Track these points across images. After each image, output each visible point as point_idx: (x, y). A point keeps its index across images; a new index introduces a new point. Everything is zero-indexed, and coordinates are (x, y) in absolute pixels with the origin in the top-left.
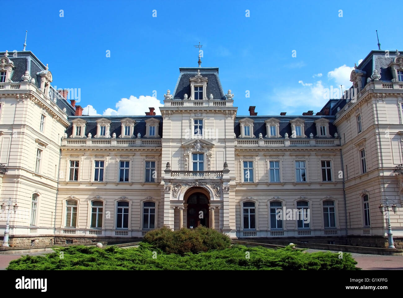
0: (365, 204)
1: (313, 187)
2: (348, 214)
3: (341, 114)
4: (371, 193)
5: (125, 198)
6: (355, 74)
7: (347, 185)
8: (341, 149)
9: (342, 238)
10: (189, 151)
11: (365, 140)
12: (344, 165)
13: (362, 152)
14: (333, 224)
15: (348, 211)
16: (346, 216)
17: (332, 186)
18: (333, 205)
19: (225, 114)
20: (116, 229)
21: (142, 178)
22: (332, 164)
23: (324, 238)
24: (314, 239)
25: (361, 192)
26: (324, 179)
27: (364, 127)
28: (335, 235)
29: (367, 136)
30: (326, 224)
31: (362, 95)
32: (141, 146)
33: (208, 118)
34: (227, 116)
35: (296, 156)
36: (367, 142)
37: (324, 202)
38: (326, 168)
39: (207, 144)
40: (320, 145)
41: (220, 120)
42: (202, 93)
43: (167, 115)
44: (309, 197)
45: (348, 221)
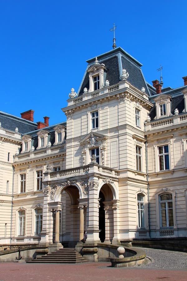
10: (86, 147)
19: (117, 99)
33: (103, 108)
34: (119, 100)
39: (100, 137)
41: (114, 107)
42: (99, 82)
43: (69, 115)
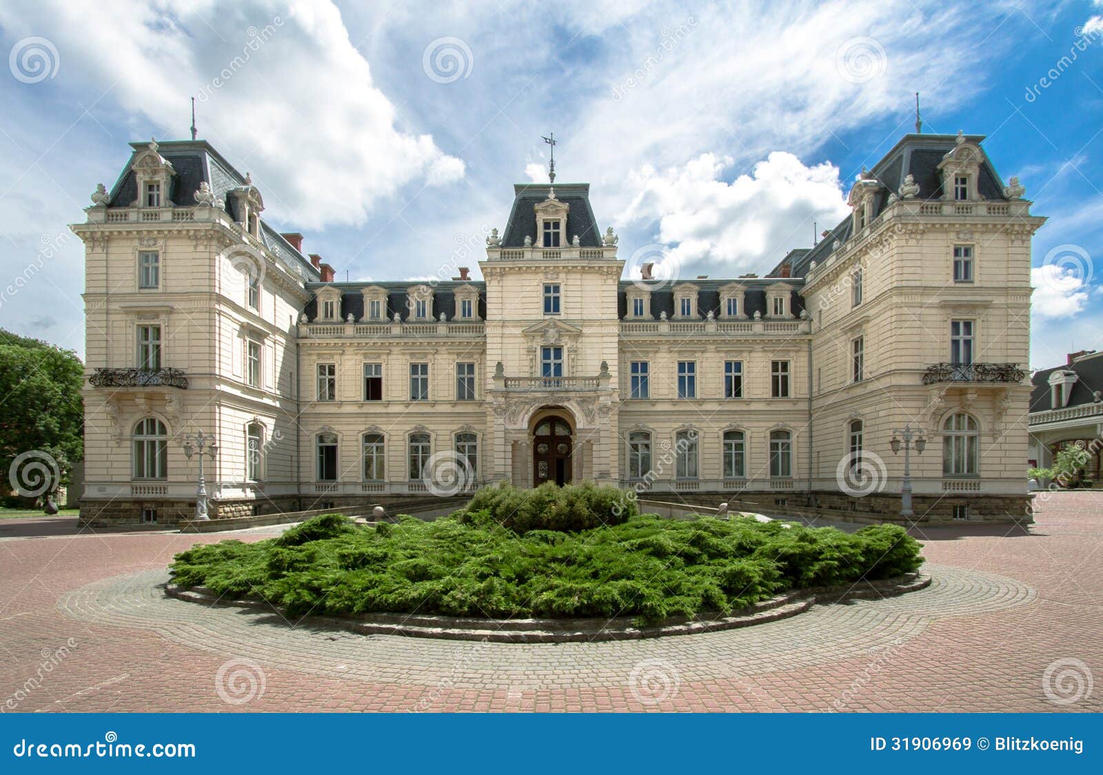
0: (854, 438)
1: (753, 407)
2: (814, 455)
3: (817, 273)
4: (868, 417)
5: (423, 427)
6: (861, 189)
7: (816, 404)
8: (810, 340)
9: (800, 494)
10: (536, 343)
11: (867, 320)
12: (814, 367)
13: (856, 343)
14: (787, 471)
15: (815, 449)
16: (811, 457)
17: (788, 406)
18: (788, 438)
19: (602, 274)
20: (410, 481)
21: (451, 392)
22: (791, 367)
23: (769, 493)
24: (751, 496)
25: (846, 415)
26: (775, 393)
27: (867, 295)
28: (788, 489)
29: (871, 313)
30: (774, 470)
31: (871, 232)
32: (447, 337)
33: (571, 282)
34: (605, 277)
35: (726, 352)
36: (871, 324)
37: (772, 433)
38: (780, 374)
39: (568, 330)
40: (772, 332)
42: (558, 233)
43: (494, 278)
44: (746, 424)
45: (815, 465)
